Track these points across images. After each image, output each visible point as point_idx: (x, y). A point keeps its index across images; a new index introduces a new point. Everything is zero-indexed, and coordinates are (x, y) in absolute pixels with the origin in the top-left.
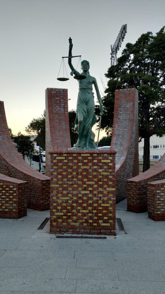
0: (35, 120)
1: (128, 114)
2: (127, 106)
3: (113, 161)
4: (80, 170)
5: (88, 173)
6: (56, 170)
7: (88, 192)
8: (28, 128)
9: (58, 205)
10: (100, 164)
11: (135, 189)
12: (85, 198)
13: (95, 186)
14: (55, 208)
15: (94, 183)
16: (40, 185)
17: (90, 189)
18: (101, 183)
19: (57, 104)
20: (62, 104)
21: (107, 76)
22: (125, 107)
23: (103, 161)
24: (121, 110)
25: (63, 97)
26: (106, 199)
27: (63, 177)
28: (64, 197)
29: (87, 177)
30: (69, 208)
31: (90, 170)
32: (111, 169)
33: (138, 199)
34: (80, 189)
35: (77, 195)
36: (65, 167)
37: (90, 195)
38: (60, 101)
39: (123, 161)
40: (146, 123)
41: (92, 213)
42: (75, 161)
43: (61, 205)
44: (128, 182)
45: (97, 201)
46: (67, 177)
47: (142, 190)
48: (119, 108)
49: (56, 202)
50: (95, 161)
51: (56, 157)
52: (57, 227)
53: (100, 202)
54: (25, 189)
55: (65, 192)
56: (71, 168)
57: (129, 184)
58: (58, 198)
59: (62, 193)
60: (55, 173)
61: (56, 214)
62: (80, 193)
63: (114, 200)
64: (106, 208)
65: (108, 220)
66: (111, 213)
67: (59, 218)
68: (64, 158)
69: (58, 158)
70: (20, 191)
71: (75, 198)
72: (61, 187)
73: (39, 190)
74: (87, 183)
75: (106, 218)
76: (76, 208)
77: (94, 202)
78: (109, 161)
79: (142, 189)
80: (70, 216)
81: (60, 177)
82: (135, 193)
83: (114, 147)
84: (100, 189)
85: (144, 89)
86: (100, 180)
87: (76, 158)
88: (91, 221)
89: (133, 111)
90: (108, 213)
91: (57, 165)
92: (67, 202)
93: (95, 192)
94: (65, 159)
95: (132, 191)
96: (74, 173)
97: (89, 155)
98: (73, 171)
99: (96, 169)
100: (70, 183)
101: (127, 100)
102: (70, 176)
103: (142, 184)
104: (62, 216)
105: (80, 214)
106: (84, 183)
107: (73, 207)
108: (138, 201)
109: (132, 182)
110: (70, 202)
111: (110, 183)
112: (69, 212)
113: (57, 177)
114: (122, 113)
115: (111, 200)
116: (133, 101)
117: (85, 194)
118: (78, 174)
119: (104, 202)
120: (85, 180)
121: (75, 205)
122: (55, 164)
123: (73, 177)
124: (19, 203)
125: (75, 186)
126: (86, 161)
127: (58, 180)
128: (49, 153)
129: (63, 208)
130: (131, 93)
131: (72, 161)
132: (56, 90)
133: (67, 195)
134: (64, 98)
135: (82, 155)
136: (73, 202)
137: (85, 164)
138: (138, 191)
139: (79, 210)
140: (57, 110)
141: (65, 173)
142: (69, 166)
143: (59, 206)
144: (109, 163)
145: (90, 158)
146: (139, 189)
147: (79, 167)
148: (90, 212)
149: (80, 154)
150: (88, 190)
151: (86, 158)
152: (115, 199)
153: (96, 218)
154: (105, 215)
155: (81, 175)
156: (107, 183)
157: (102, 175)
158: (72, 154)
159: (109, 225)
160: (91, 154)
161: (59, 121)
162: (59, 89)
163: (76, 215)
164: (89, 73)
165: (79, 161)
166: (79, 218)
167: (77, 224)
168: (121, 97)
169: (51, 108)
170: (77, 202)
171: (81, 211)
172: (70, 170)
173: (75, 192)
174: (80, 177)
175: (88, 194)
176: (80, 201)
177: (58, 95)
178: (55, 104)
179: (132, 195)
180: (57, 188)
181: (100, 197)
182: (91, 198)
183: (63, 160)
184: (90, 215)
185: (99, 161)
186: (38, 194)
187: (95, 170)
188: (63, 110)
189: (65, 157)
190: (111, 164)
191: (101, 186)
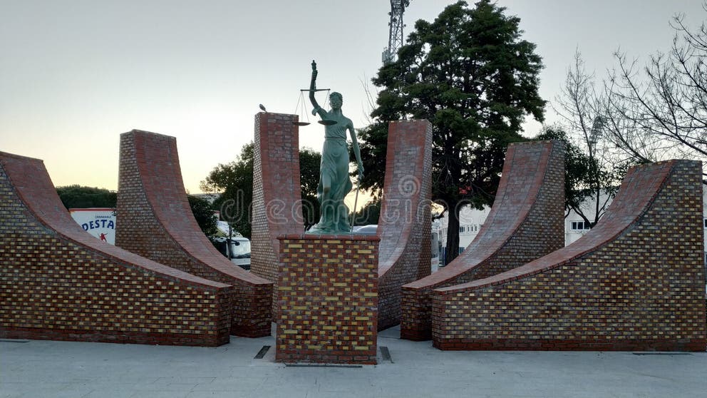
0: (222, 166)
1: (412, 167)
2: (410, 153)
3: (375, 252)
4: (325, 265)
5: (337, 270)
6: (288, 264)
7: (337, 299)
8: (206, 182)
9: (289, 318)
10: (356, 256)
11: (414, 300)
12: (331, 308)
13: (348, 290)
14: (284, 322)
15: (345, 285)
16: (252, 293)
17: (340, 294)
18: (356, 285)
19: (276, 143)
20: (287, 145)
21: (377, 82)
22: (407, 155)
23: (359, 252)
24: (398, 160)
25: (289, 130)
26: (362, 309)
27: (299, 275)
28: (299, 306)
29: (335, 277)
30: (307, 322)
31: (341, 266)
32: (372, 264)
33: (418, 317)
34: (324, 294)
35: (319, 304)
36: (301, 260)
37: (340, 304)
38: (284, 139)
39: (398, 255)
40: (450, 182)
41: (342, 331)
42: (318, 251)
43: (293, 318)
44: (403, 289)
45: (349, 313)
46: (303, 275)
47: (426, 303)
48: (396, 156)
49: (287, 314)
50: (348, 252)
51: (288, 244)
52: (287, 352)
53: (354, 313)
54: (228, 298)
55: (300, 298)
56: (311, 261)
57: (405, 292)
58: (289, 307)
59: (296, 300)
60: (286, 270)
61: (286, 332)
62: (324, 301)
63: (375, 311)
64: (363, 323)
65: (366, 341)
66: (370, 330)
67: (291, 339)
68: (300, 246)
69: (290, 246)
70: (221, 300)
71: (316, 308)
72: (295, 291)
73: (250, 301)
74: (335, 285)
75: (362, 338)
76: (317, 324)
77: (344, 314)
78: (370, 252)
79: (426, 301)
80: (307, 335)
81: (293, 275)
82: (413, 308)
83: (385, 229)
84: (355, 295)
85: (447, 116)
86: (354, 281)
87: (319, 246)
88: (339, 343)
89: (421, 162)
90: (365, 331)
91: (290, 257)
92: (303, 313)
93: (347, 299)
94: (303, 248)
95: (409, 304)
96: (316, 270)
97: (339, 242)
98: (315, 266)
99: (348, 263)
100: (309, 284)
101: (410, 141)
102: (309, 274)
103: (426, 293)
104: (295, 335)
105: (322, 333)
106: (331, 285)
107: (312, 322)
108: (419, 321)
109: (409, 289)
110: (308, 313)
111: (371, 285)
112: (306, 330)
113: (288, 275)
114: (400, 164)
115: (372, 311)
116: (422, 143)
117: (332, 302)
118: (321, 271)
119: (360, 314)
120: (333, 280)
121: (315, 318)
122: (286, 255)
123: (313, 276)
124: (219, 320)
125: (317, 289)
126: (334, 251)
127: (290, 280)
128: (278, 238)
129: (298, 323)
130: (419, 129)
131: (313, 251)
132: (276, 117)
133: (303, 303)
134: (292, 133)
135: (328, 242)
136: (313, 314)
137: (333, 256)
138: (420, 304)
139: (322, 326)
140: (277, 155)
141: (301, 270)
142: (309, 258)
143: (290, 320)
144: (370, 254)
145: (341, 247)
146: (421, 301)
147: (323, 260)
148: (339, 329)
149: (326, 240)
150: (336, 296)
151: (334, 246)
152: (376, 309)
153: (347, 338)
154: (361, 333)
155: (326, 272)
156: (365, 285)
157: (359, 273)
158: (314, 240)
159: (366, 348)
160: (343, 241)
161: (282, 176)
162: (283, 116)
163: (317, 334)
164: (341, 111)
165: (323, 251)
166: (321, 339)
167: (318, 348)
168: (400, 135)
169: (266, 151)
170: (318, 314)
171: (324, 328)
172: (309, 265)
173: (316, 299)
174: (324, 275)
175: (336, 302)
176: (324, 313)
177: (280, 126)
178: (274, 144)
179: (409, 312)
180: (289, 293)
181: (355, 307)
182: (341, 309)
183: (299, 249)
184: (338, 333)
185: (355, 251)
186: (247, 309)
187: (348, 266)
188: (289, 156)
189: (303, 244)
190: (372, 257)
191: (357, 290)
